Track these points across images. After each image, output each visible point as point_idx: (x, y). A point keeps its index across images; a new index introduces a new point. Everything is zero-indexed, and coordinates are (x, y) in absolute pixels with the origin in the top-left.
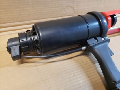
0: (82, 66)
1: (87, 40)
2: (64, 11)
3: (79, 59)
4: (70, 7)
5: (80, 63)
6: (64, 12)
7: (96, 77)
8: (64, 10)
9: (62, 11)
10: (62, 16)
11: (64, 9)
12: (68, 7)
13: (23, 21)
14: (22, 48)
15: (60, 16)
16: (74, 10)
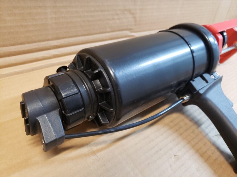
0: (181, 134)
1: (191, 82)
2: (118, 19)
3: (172, 122)
4: (129, 11)
5: (177, 131)
6: (117, 21)
7: (212, 153)
8: (116, 17)
9: (113, 19)
10: (112, 31)
11: (117, 14)
12: (126, 12)
13: (28, 43)
14: (69, 115)
15: (109, 30)
16: (135, 17)
